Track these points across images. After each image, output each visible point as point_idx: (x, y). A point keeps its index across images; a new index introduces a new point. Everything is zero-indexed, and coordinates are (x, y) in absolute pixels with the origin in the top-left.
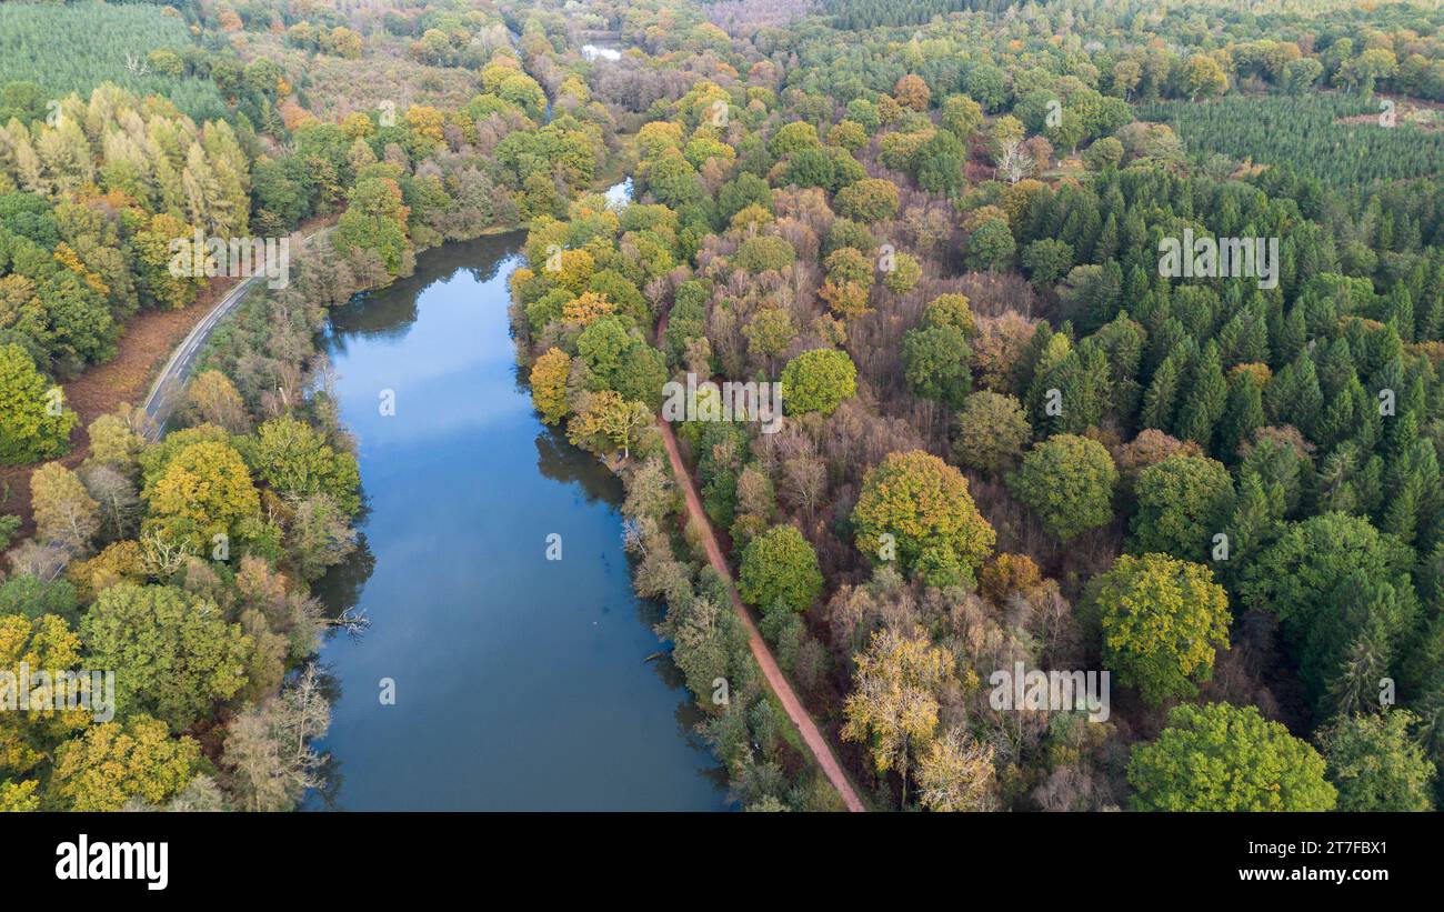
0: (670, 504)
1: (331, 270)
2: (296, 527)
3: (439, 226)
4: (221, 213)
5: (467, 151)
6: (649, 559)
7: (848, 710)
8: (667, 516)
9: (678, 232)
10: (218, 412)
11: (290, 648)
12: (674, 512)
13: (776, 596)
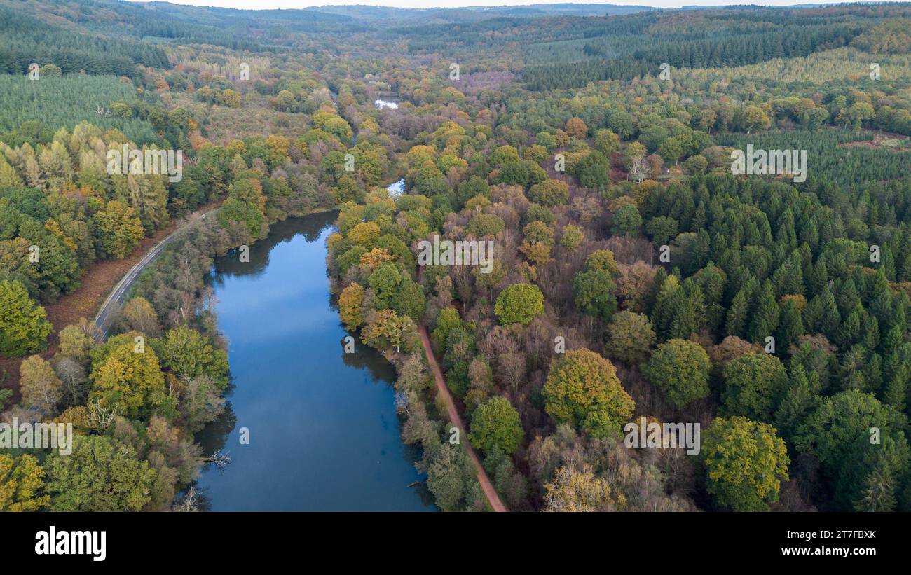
0: (426, 383)
1: (216, 235)
2: (187, 397)
3: (285, 208)
4: (149, 200)
5: (303, 162)
6: (412, 418)
8: (423, 390)
9: (432, 211)
10: (141, 323)
11: (179, 477)
12: (428, 388)
13: (494, 443)
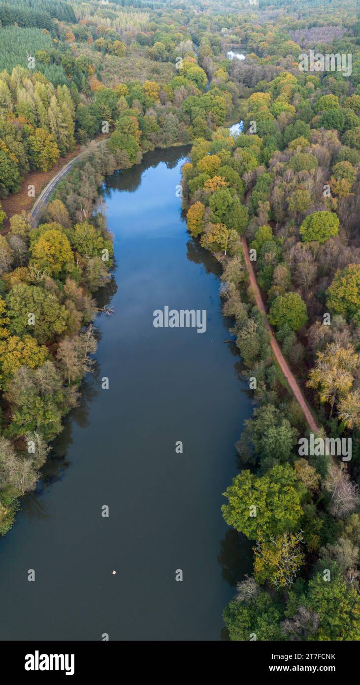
0: (242, 278)
1: (107, 159)
3: (154, 141)
4: (63, 129)
5: (169, 104)
6: (230, 300)
7: (311, 375)
8: (240, 283)
9: (262, 149)
10: (59, 217)
11: (83, 317)
12: (244, 281)
13: (285, 323)
